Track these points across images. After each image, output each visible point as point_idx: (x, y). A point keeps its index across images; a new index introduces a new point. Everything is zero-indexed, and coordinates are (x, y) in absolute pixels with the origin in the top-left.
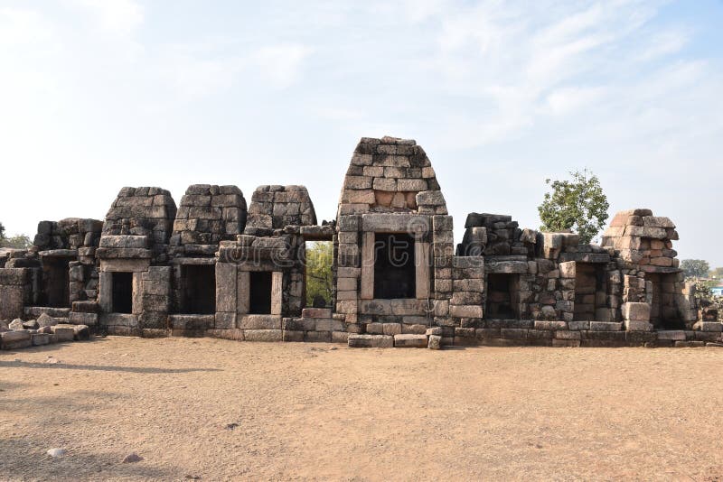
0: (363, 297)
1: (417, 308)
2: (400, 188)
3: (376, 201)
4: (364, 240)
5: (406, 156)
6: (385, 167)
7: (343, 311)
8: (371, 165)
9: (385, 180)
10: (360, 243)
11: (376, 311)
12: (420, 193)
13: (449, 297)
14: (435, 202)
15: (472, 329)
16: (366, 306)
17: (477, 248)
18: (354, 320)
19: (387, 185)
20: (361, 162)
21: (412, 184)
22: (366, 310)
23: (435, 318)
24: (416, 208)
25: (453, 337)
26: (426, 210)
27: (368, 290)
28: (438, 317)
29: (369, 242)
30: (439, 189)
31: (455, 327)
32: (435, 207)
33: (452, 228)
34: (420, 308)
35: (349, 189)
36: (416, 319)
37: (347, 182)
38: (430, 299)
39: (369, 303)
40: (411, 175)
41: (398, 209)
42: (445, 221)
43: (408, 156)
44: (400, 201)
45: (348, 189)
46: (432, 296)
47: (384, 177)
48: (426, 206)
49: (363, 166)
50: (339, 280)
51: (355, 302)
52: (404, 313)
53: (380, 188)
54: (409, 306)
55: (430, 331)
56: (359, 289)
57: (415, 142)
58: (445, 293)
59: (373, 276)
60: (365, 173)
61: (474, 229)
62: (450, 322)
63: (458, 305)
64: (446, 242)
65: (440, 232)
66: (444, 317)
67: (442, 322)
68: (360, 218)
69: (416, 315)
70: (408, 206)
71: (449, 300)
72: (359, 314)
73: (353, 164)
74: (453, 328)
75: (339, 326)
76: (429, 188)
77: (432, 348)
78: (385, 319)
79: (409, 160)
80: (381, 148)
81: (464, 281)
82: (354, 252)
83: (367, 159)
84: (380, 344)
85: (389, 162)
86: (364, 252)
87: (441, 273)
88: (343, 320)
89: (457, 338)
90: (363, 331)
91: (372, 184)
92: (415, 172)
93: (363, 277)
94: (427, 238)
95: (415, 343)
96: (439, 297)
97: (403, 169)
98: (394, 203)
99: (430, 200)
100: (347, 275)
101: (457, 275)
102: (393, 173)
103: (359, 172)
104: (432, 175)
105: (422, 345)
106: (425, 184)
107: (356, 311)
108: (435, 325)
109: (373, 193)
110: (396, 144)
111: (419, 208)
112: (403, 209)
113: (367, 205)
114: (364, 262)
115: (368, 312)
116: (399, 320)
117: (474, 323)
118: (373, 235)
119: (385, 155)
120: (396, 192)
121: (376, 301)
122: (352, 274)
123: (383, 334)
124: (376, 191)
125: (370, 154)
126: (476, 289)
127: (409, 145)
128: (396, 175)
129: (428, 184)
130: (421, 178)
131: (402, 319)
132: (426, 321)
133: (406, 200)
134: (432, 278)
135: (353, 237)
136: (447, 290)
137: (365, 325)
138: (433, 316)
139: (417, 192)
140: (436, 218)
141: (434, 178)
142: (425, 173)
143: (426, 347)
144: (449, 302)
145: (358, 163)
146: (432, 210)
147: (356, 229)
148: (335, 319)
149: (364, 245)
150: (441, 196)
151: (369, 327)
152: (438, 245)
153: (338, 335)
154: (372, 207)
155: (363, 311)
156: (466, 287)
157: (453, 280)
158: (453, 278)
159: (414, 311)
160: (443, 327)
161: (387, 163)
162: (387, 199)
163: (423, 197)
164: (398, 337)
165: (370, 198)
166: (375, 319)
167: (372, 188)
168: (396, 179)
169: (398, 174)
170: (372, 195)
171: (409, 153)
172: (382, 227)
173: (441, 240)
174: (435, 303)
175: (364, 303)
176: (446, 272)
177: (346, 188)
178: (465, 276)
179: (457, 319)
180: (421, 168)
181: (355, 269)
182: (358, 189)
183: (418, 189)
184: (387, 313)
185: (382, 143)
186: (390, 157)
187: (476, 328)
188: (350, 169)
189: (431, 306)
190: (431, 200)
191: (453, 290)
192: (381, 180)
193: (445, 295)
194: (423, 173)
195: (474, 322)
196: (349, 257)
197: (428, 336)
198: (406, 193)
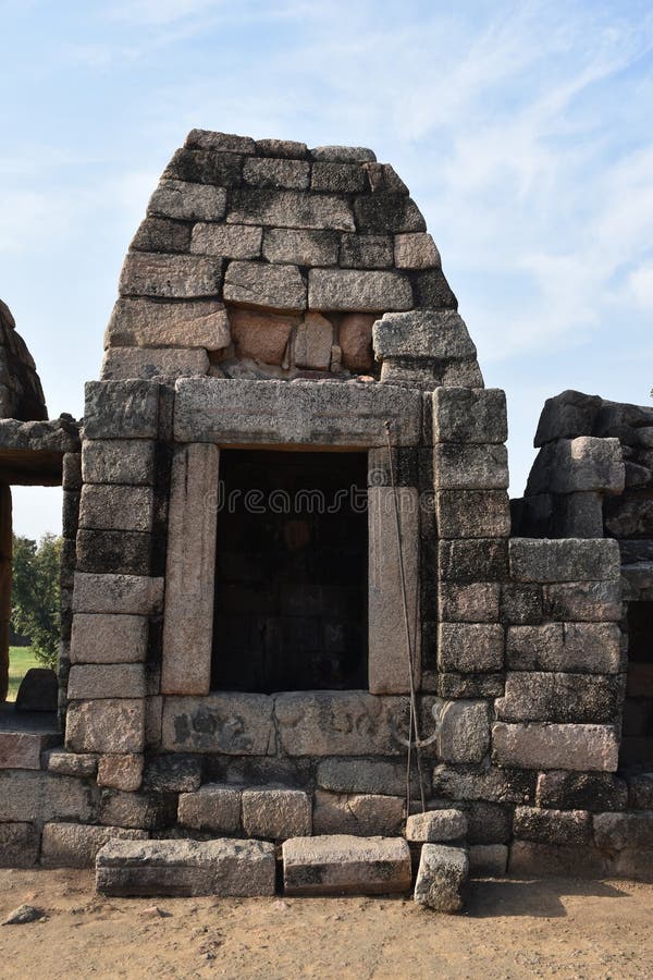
0: (167, 689)
1: (372, 731)
2: (316, 299)
3: (235, 341)
4: (178, 472)
5: (340, 194)
6: (267, 229)
7: (90, 741)
8: (221, 221)
9: (267, 271)
10: (161, 482)
11: (217, 742)
12: (386, 317)
13: (489, 687)
14: (441, 349)
15: (578, 815)
16: (180, 723)
17: (592, 510)
18: (128, 776)
19: (272, 287)
20: (188, 207)
21: (358, 288)
22: (182, 737)
23: (439, 770)
24: (374, 370)
25: (509, 843)
26: (410, 374)
27: (190, 660)
28: (452, 765)
29: (196, 480)
30: (454, 304)
31: (514, 804)
32: (439, 366)
33: (504, 433)
34: (384, 731)
35: (137, 294)
36: (363, 771)
37: (132, 273)
38: (420, 693)
39: (191, 708)
40: (357, 256)
41: (307, 370)
42: (480, 409)
43: (348, 197)
44: (316, 344)
45: (134, 296)
46: (427, 685)
47: (261, 260)
48: (406, 361)
49: (190, 221)
50: (77, 620)
51: (133, 709)
52: (322, 750)
53: (247, 296)
54: (340, 723)
55: (419, 825)
56: (153, 657)
57: (371, 156)
58: (477, 675)
59: (208, 606)
60: (198, 246)
61: (578, 445)
62: (495, 787)
63: (526, 721)
64: (483, 481)
65: (457, 446)
66: (473, 767)
67: (465, 784)
68: (164, 392)
69: (365, 757)
70: (344, 361)
71: (491, 699)
72: (151, 754)
73: (156, 213)
74: (508, 808)
75: (72, 800)
76: (418, 302)
77: (428, 907)
78: (255, 774)
79: (351, 207)
80: (258, 168)
81: (547, 630)
82: (139, 517)
83: (208, 199)
84: (223, 884)
85: (280, 213)
86: (176, 517)
87: (462, 601)
88: (87, 778)
89: (521, 848)
90: (164, 823)
91: (221, 284)
92: (372, 249)
93: (171, 611)
94: (412, 467)
95: (364, 877)
96: (456, 690)
97: (329, 236)
98: (298, 352)
99: (420, 341)
100: (108, 603)
101: (520, 607)
102: (293, 247)
103: (178, 240)
104: (428, 260)
105: (389, 883)
106: (403, 288)
107: (138, 741)
108: (437, 796)
109: (221, 314)
110: (307, 156)
111: (385, 366)
112: (328, 372)
113: (201, 355)
114: (175, 554)
115: (190, 743)
116: (302, 774)
117: (585, 791)
118: (214, 455)
119: (271, 190)
120: (303, 314)
121: (219, 702)
122: (129, 600)
123: (238, 832)
124: (233, 308)
125: (217, 184)
126: (590, 661)
127: (352, 161)
128: (306, 254)
129: (415, 287)
130: (392, 267)
131: (312, 772)
132: (403, 782)
133: (337, 340)
134: (428, 616)
135: (134, 460)
136: (485, 663)
137: (172, 798)
138: (430, 760)
139: (379, 314)
140: (444, 397)
141: (436, 269)
142: (406, 253)
143: (407, 894)
144: (491, 708)
145: (176, 212)
146: (427, 377)
147: (149, 430)
148: (59, 774)
149: (178, 491)
150: (459, 327)
151: (186, 806)
152: (452, 493)
153: (65, 835)
154: (218, 360)
155: (170, 740)
156: (553, 655)
157: (507, 625)
158: (504, 620)
159: (359, 741)
160: (468, 806)
161: (276, 214)
162: (273, 337)
163: (398, 331)
164: (299, 851)
165: (212, 328)
166: (211, 770)
167: (219, 297)
168: (305, 270)
169: (310, 252)
170: (217, 319)
171: (353, 186)
172: (247, 425)
173: (462, 477)
174: (441, 710)
175: (175, 710)
176: (479, 597)
177: (128, 294)
178: (552, 611)
179: (521, 776)
180: (392, 235)
181: (139, 582)
182: (173, 300)
183: (380, 302)
184: (259, 747)
185: (263, 150)
186: (288, 198)
187: (593, 812)
188: (145, 227)
189: (425, 722)
190: (424, 339)
191: (508, 663)
192: (253, 270)
193: (477, 682)
194: (400, 253)
195: (587, 786)
196: (120, 535)
197: (415, 848)
198: (337, 316)
